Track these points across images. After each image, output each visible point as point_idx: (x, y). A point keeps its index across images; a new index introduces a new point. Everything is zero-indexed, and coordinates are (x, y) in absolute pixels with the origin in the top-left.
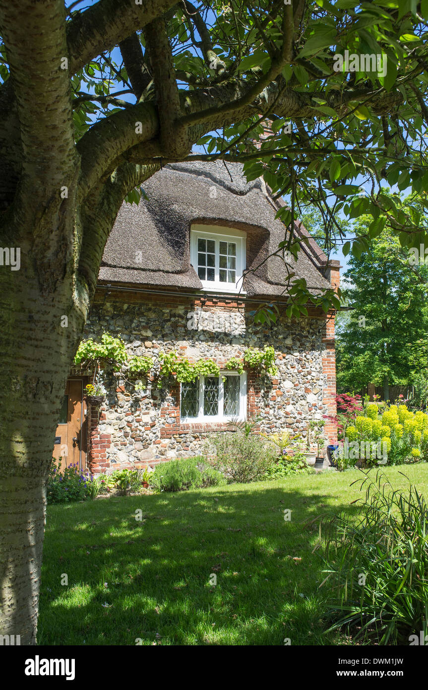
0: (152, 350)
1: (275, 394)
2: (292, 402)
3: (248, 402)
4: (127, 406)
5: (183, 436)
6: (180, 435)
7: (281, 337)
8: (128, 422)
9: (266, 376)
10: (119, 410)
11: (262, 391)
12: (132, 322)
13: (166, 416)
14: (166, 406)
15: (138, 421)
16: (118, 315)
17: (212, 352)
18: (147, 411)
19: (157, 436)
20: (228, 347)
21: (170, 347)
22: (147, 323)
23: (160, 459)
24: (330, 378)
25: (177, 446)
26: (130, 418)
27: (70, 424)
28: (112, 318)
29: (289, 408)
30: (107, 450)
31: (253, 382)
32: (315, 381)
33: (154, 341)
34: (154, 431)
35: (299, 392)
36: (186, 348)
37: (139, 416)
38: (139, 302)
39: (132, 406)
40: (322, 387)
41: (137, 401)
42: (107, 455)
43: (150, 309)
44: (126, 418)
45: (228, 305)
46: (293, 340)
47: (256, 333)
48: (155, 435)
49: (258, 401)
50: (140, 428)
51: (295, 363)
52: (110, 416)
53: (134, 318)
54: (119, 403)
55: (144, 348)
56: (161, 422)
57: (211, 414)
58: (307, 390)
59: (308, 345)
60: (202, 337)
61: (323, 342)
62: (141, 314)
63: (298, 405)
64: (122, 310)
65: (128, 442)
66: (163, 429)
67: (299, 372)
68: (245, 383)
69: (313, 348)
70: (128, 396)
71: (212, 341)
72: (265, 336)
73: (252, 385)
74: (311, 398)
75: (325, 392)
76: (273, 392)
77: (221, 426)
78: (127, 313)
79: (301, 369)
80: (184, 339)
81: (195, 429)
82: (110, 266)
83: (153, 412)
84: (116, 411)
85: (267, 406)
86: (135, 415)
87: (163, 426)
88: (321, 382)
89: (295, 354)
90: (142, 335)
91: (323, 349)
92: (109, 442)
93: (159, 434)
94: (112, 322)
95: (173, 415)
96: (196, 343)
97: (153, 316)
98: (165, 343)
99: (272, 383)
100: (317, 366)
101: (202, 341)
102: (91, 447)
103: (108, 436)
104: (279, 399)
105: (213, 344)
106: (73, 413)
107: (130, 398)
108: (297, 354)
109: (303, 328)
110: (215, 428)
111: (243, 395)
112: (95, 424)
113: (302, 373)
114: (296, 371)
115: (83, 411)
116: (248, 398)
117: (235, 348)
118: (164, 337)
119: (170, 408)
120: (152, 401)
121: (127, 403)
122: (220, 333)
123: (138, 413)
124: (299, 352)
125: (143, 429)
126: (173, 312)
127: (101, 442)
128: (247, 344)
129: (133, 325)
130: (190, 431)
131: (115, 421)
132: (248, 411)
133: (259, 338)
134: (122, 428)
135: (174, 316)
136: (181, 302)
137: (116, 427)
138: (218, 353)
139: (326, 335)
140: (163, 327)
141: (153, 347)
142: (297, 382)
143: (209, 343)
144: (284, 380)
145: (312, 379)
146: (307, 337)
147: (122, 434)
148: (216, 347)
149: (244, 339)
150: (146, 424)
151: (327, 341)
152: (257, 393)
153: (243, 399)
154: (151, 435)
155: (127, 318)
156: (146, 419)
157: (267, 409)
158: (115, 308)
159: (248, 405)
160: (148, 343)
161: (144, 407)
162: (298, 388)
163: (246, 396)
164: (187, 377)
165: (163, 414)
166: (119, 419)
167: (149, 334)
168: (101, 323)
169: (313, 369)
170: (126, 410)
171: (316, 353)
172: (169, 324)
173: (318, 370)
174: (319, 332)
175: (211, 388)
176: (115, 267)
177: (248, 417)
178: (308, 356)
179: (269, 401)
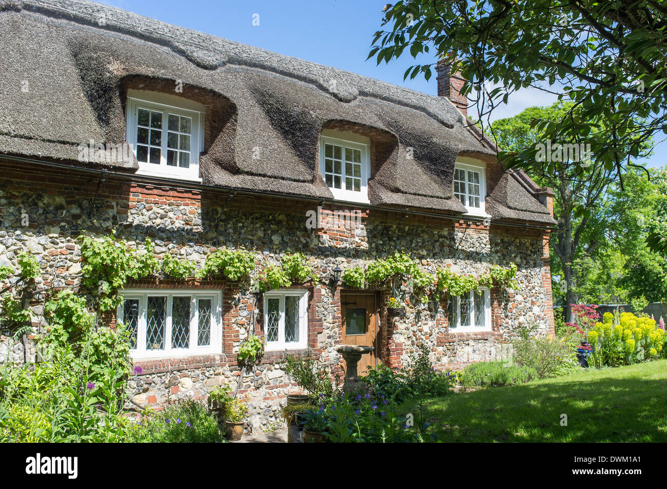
0: (426, 267)
1: (511, 307)
2: (523, 313)
3: (493, 313)
4: (412, 317)
5: (451, 344)
6: (450, 343)
7: (513, 255)
8: (414, 332)
9: (505, 290)
10: (407, 321)
11: (503, 304)
12: (412, 242)
13: (440, 326)
14: (439, 317)
15: (420, 331)
16: (402, 236)
17: (468, 269)
18: (426, 322)
19: (434, 344)
20: (478, 265)
21: (440, 264)
22: (423, 243)
23: (437, 365)
24: (547, 292)
25: (449, 353)
26: (415, 328)
27: (368, 334)
28: (398, 239)
29: (522, 319)
30: (401, 357)
31: (497, 296)
32: (538, 294)
33: (428, 260)
34: (432, 340)
35: (527, 304)
36: (450, 265)
37: (420, 326)
38: (417, 224)
39: (415, 318)
40: (543, 300)
41: (419, 313)
42: (402, 362)
43: (423, 231)
44: (412, 328)
45: (478, 227)
46: (521, 258)
47: (496, 252)
48: (432, 344)
49: (500, 312)
50: (422, 337)
51: (524, 279)
52: (401, 326)
53: (413, 239)
54: (407, 314)
55: (421, 265)
56: (436, 332)
57: (466, 325)
58: (533, 303)
59: (532, 262)
60: (461, 256)
61: (541, 260)
62: (418, 235)
63: (527, 316)
64: (404, 231)
65: (414, 350)
66: (438, 338)
67: (527, 287)
68: (489, 297)
69: (535, 266)
70: (412, 308)
71: (468, 260)
72: (503, 255)
73: (496, 299)
74: (536, 310)
75: (546, 304)
76: (510, 305)
77: (477, 335)
78: (408, 234)
79: (527, 284)
80: (449, 258)
81: (460, 338)
82: (403, 192)
83: (430, 323)
84: (405, 322)
85: (507, 317)
86: (418, 325)
87: (437, 335)
88: (542, 296)
89: (523, 271)
90: (419, 254)
91: (541, 267)
92: (402, 350)
93: (435, 342)
94: (398, 242)
95: (444, 325)
96: (458, 261)
97: (426, 237)
98: (436, 261)
99: (509, 297)
100: (539, 281)
101: (461, 259)
102: (389, 355)
103: (401, 345)
104: (514, 311)
105: (468, 262)
106: (369, 324)
107: (413, 310)
108: (524, 271)
109: (527, 248)
110: (473, 336)
111: (488, 307)
112: (390, 333)
113: (529, 288)
114: (524, 286)
115: (377, 322)
116: (492, 310)
117: (483, 265)
118: (434, 256)
119: (442, 319)
120: (429, 313)
121: (412, 315)
122: (473, 252)
123: (420, 323)
124: (525, 269)
125: (423, 337)
126: (440, 233)
127: (397, 350)
128: (491, 262)
129: (413, 245)
130: (456, 339)
131: (404, 331)
132: (493, 321)
133: (499, 256)
134: (410, 337)
135: (441, 236)
136: (445, 224)
137: (406, 336)
138: (472, 269)
139: (542, 254)
140: (434, 247)
141: (427, 265)
142: (525, 296)
143: (466, 261)
144: (517, 294)
145: (536, 293)
146: (530, 255)
147: (410, 343)
148: (471, 265)
149: (488, 258)
150: (426, 333)
151: (544, 259)
152: (500, 305)
153: (488, 311)
154: (429, 343)
155: (408, 238)
156: (426, 329)
157: (507, 320)
158: (400, 230)
159: (493, 316)
160: (424, 261)
161: (424, 319)
162: (526, 300)
163: (490, 308)
164: (458, 291)
165: (438, 324)
166: (407, 329)
167: (425, 253)
168: (390, 243)
169: (536, 284)
170: (412, 321)
171: (537, 270)
172: (438, 244)
173: (540, 285)
174: (538, 251)
175: (465, 302)
176: (406, 193)
177: (493, 327)
178: (532, 273)
179: (508, 313)
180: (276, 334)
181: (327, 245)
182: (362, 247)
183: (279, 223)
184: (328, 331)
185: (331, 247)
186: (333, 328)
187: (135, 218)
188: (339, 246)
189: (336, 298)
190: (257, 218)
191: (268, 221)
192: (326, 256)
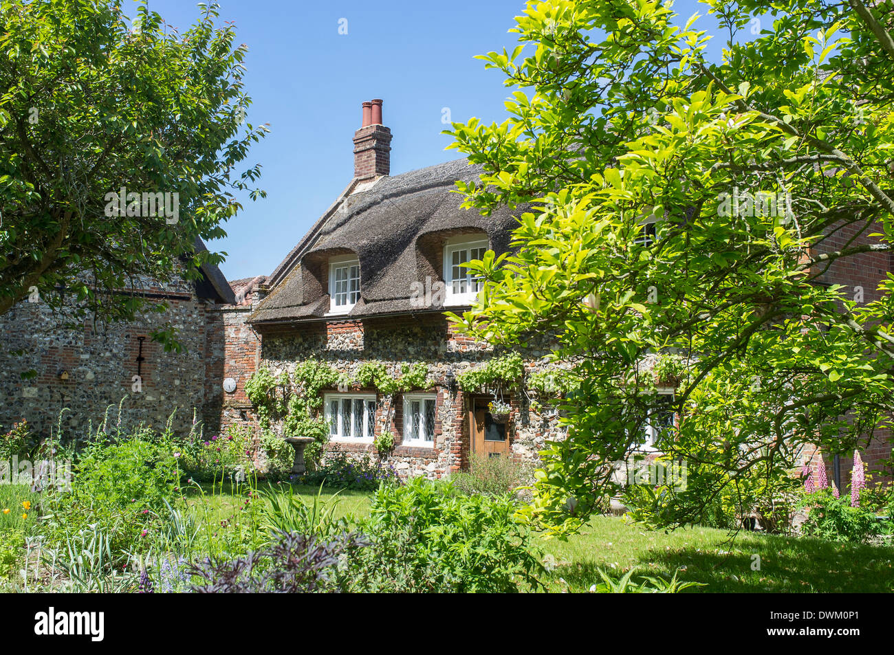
26: (539, 439)
37: (547, 438)
52: (522, 435)
54: (531, 422)
70: (539, 415)
83: (560, 435)
84: (528, 430)
107: (539, 418)
121: (538, 423)
127: (514, 461)
131: (527, 441)
134: (532, 449)
137: (528, 447)
170: (537, 430)
180: (417, 432)
181: (454, 351)
182: (487, 349)
183: (415, 335)
184: (447, 433)
185: (457, 352)
186: (452, 431)
187: (332, 345)
188: (465, 350)
189: (457, 401)
190: (400, 334)
191: (408, 335)
192: (452, 361)
